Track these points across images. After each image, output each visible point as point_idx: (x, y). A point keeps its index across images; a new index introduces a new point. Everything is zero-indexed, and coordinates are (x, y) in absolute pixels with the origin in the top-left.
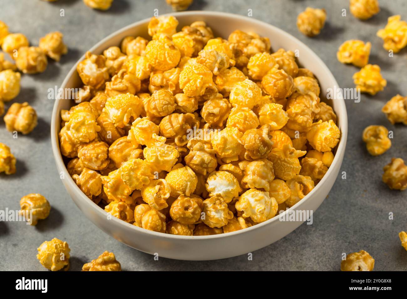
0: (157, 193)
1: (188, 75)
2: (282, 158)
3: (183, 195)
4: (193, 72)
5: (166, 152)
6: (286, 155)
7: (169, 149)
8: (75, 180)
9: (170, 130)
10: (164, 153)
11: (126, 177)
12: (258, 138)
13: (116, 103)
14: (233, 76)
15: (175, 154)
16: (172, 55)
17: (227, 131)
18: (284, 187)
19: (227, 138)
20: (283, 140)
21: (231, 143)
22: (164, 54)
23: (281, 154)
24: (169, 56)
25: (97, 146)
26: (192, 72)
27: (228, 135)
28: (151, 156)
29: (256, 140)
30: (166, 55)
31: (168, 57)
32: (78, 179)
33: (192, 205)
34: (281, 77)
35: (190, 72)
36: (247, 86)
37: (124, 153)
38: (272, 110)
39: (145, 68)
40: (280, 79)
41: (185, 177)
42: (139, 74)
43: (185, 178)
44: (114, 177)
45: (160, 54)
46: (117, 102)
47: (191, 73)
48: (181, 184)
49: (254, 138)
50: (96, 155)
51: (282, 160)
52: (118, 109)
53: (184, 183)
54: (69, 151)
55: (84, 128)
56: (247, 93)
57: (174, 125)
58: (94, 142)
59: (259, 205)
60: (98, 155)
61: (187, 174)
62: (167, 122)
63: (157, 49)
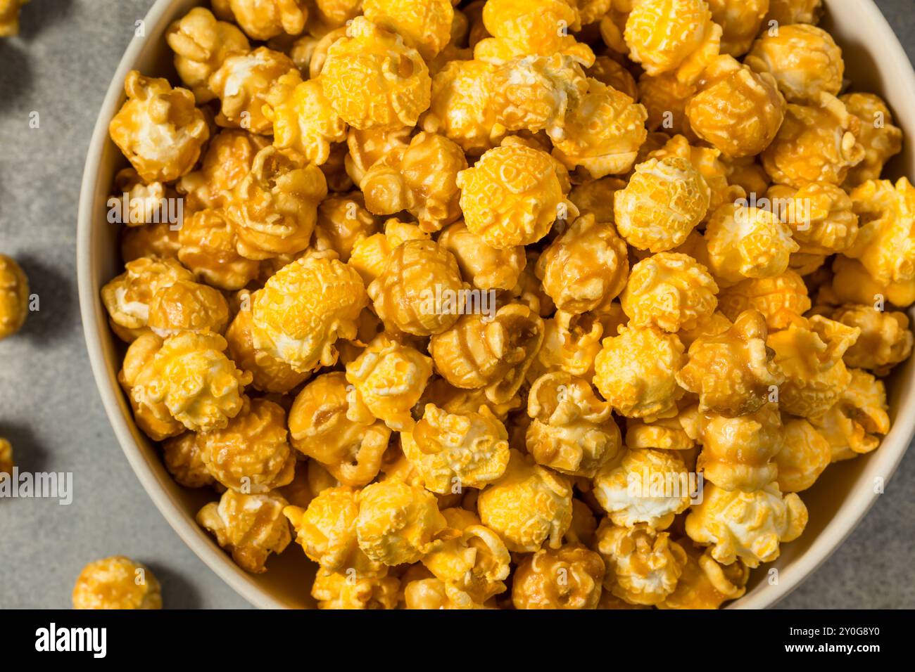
0: (471, 570)
1: (490, 202)
2: (802, 384)
3: (544, 552)
4: (505, 190)
5: (477, 458)
6: (811, 370)
7: (485, 447)
8: (211, 535)
9: (469, 376)
10: (472, 461)
11: (378, 552)
12: (740, 381)
13: (292, 324)
14: (607, 133)
15: (502, 456)
16: (411, 97)
17: (640, 353)
18: (814, 450)
19: (646, 380)
20: (787, 304)
21: (657, 390)
22: (389, 104)
23: (797, 367)
24: (402, 106)
25: (256, 438)
26: (500, 191)
27: (647, 368)
28: (437, 477)
29: (737, 387)
30: (395, 105)
31: (402, 110)
32: (221, 530)
33: (580, 586)
34: (750, 104)
35: (495, 193)
36: (669, 194)
37: (341, 444)
38: (756, 258)
39: (330, 129)
40: (749, 115)
41: (542, 513)
42: (314, 152)
43: (544, 515)
44: (336, 543)
45: (375, 106)
46: (293, 320)
47: (499, 196)
48: (535, 532)
49: (728, 382)
50: (259, 467)
51: (801, 388)
52: (301, 338)
53: (545, 529)
54: (165, 433)
55: (211, 405)
56: (673, 221)
57: (479, 360)
58: (242, 419)
59: (761, 539)
60: (266, 463)
61: (548, 503)
62: (459, 357)
63: (364, 92)
